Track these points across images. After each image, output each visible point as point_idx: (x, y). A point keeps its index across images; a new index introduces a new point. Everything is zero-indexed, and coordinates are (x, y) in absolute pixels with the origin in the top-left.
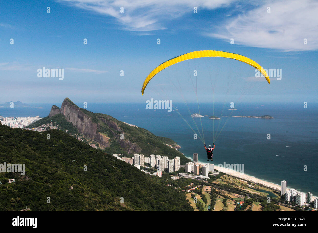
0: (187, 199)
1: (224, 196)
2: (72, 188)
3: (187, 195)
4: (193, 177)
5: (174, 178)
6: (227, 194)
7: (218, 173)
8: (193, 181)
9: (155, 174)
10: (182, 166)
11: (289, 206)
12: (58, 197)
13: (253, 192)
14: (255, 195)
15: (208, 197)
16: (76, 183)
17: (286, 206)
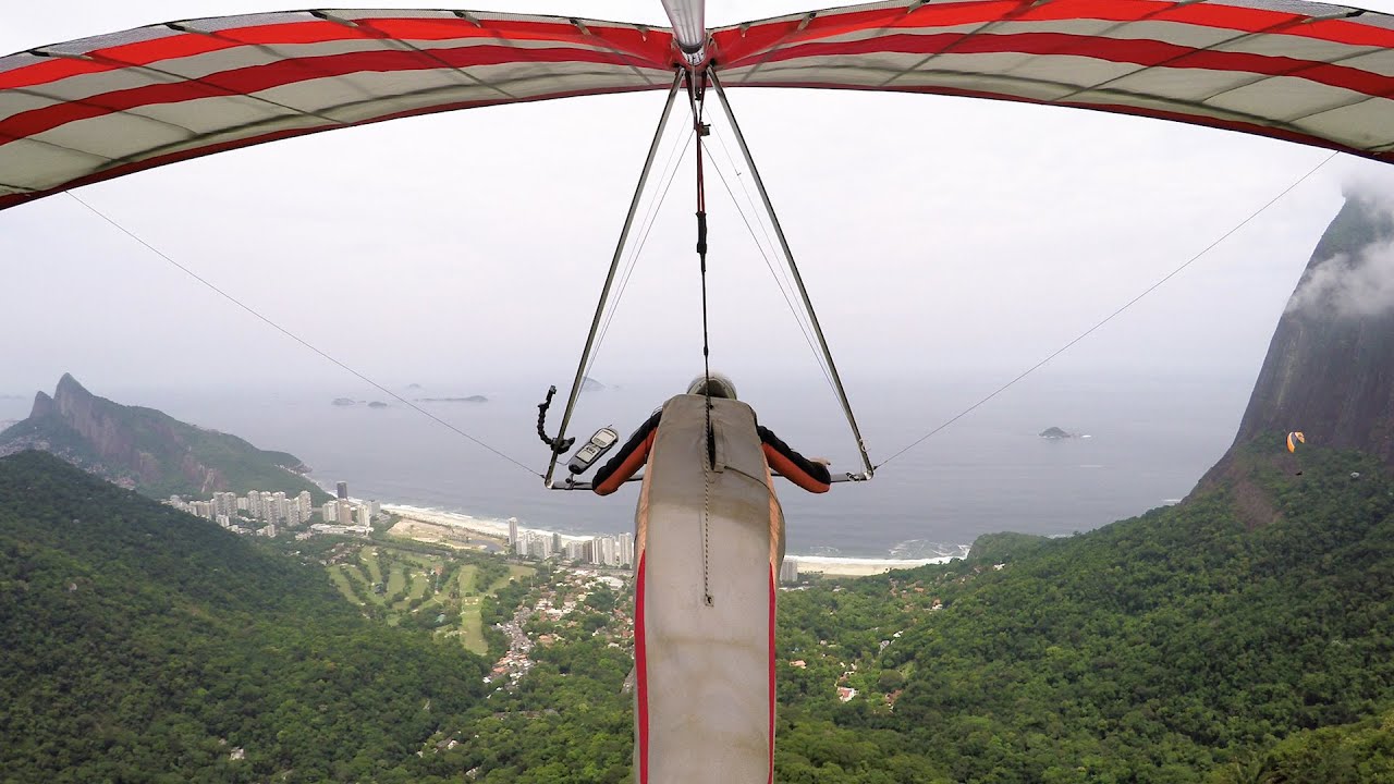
0: (331, 577)
1: (405, 563)
2: (75, 587)
3: (331, 569)
4: (339, 531)
5: (300, 536)
6: (410, 558)
7: (389, 517)
8: (340, 538)
9: (261, 531)
10: (316, 510)
11: (525, 563)
12: (44, 610)
13: (458, 547)
14: (461, 551)
15: (374, 569)
16: (82, 573)
17: (520, 564)
